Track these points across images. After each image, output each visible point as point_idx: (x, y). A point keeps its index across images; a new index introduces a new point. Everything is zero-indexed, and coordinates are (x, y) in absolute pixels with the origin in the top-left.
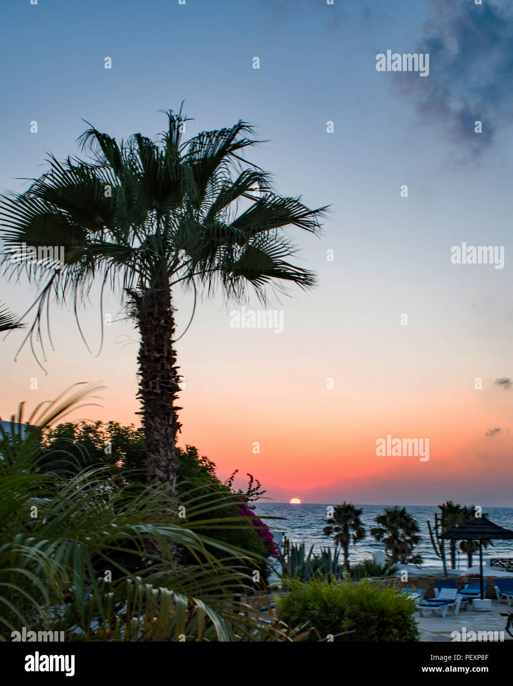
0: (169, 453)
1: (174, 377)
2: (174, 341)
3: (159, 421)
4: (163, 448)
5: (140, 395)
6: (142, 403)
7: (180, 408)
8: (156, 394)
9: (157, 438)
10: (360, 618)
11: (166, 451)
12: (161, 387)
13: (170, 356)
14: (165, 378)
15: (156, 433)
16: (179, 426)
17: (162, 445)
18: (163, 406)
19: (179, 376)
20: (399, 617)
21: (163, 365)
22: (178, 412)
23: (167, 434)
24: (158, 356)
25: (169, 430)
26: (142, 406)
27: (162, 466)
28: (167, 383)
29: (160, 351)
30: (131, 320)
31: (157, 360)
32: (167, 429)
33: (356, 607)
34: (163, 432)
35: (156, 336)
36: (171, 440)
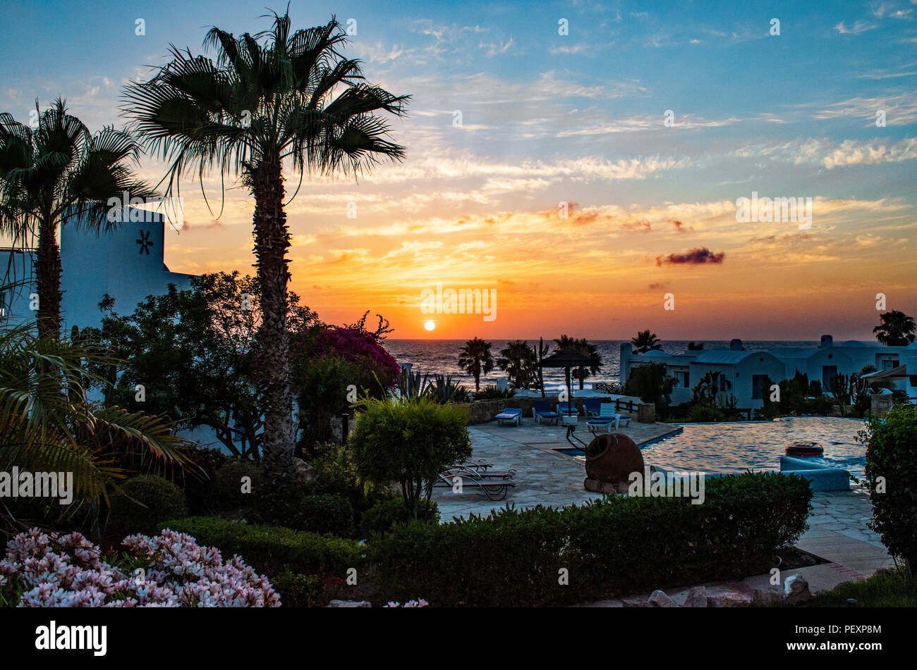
0: (280, 298)
1: (284, 235)
2: (284, 205)
3: (272, 272)
4: (275, 294)
5: (256, 250)
6: (257, 256)
7: (290, 261)
8: (269, 249)
9: (271, 286)
10: (419, 429)
11: (278, 296)
12: (273, 244)
13: (281, 217)
14: (275, 236)
15: (269, 281)
16: (289, 275)
17: (274, 291)
18: (275, 260)
19: (289, 234)
20: (453, 428)
21: (274, 225)
22: (288, 264)
23: (278, 283)
24: (270, 217)
25: (280, 279)
26: (258, 259)
27: (275, 309)
28: (278, 240)
29: (272, 213)
30: (246, 188)
31: (269, 221)
32: (278, 278)
33: (416, 420)
34: (275, 280)
35: (268, 200)
36: (282, 287)
